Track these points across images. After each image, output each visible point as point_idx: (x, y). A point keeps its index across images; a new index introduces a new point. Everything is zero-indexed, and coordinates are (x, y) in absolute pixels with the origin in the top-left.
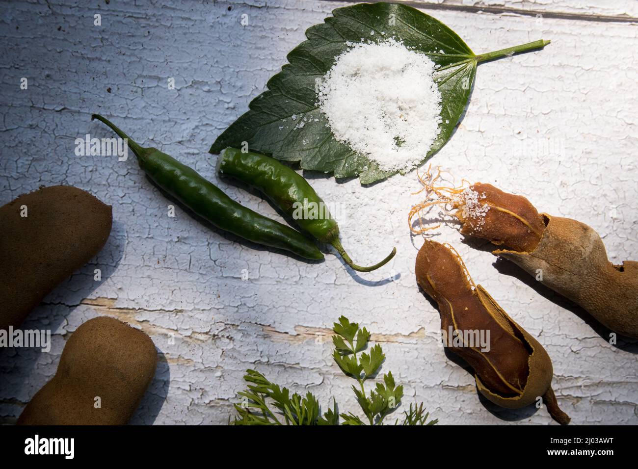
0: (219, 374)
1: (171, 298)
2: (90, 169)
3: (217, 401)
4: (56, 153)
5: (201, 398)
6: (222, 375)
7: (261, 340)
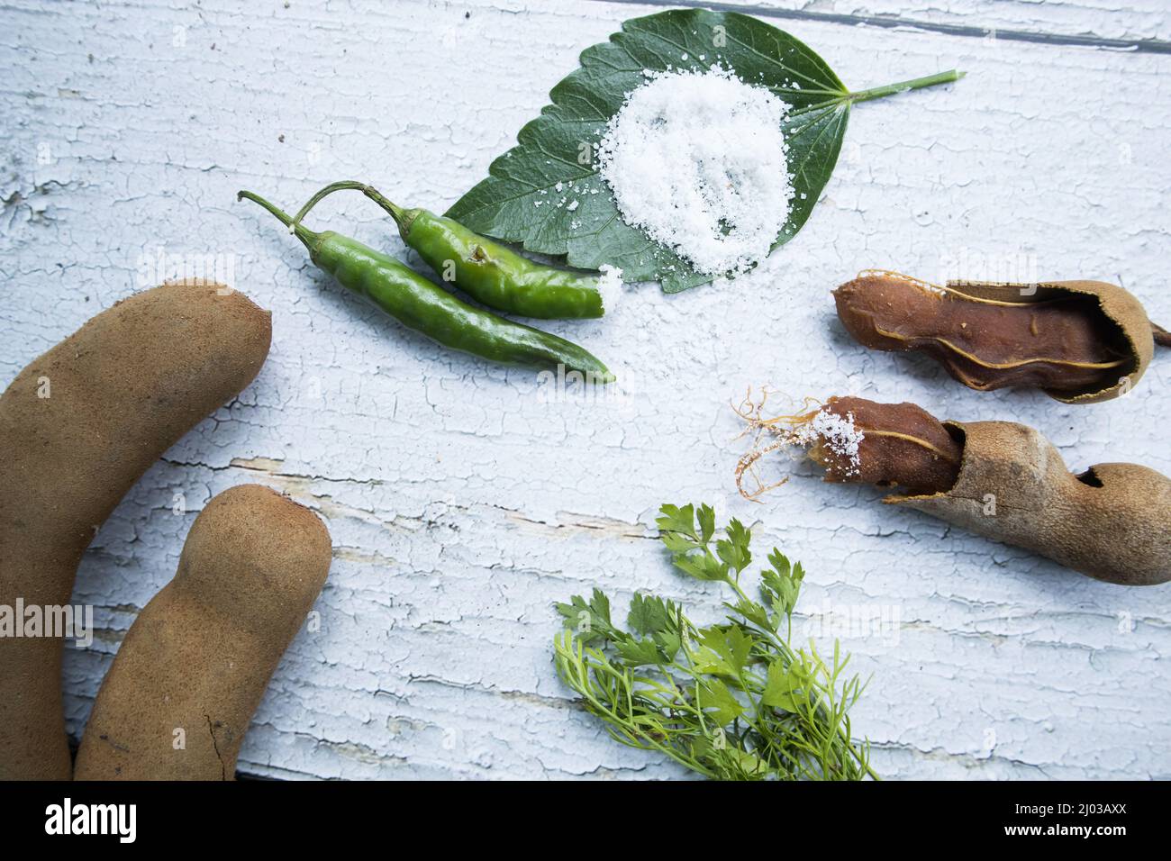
0: (436, 582)
1: (364, 462)
2: (249, 259)
3: (432, 624)
4: (200, 235)
5: (408, 618)
6: (441, 585)
7: (502, 532)
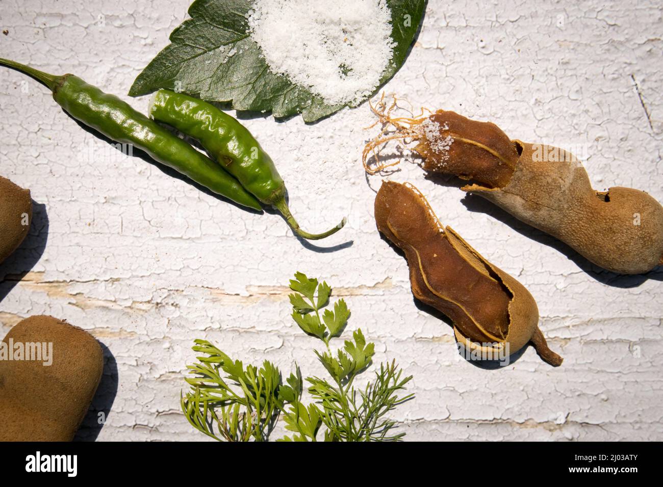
0: (167, 345)
1: (105, 267)
3: (168, 374)
5: (150, 373)
6: (171, 346)
7: (209, 305)
